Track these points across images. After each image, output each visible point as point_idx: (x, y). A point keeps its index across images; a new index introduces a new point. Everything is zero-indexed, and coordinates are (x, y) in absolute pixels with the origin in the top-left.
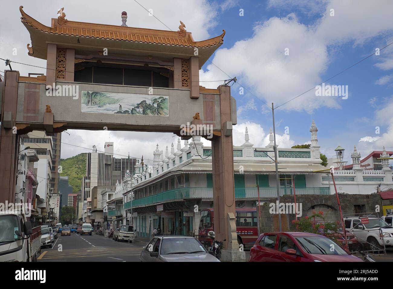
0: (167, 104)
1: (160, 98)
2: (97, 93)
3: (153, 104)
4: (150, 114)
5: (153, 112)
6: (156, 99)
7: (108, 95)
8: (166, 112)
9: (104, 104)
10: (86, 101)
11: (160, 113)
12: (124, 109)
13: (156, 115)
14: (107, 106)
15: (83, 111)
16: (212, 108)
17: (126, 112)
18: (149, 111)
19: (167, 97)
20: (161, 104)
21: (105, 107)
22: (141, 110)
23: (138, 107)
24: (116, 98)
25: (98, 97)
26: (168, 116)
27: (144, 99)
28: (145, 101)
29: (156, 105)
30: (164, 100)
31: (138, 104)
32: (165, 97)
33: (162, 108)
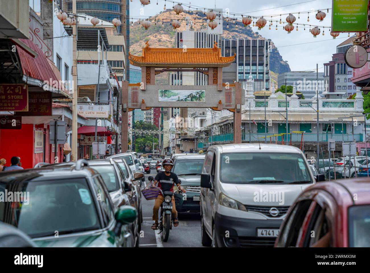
0: (204, 95)
1: (200, 91)
2: (166, 91)
3: (197, 95)
4: (195, 101)
5: (196, 100)
6: (198, 92)
7: (172, 91)
8: (204, 100)
9: (171, 96)
10: (161, 95)
11: (200, 100)
12: (181, 99)
13: (198, 101)
14: (172, 97)
15: (160, 101)
16: (230, 96)
17: (182, 100)
18: (194, 99)
19: (204, 91)
20: (201, 95)
21: (171, 98)
22: (190, 99)
23: (188, 97)
24: (176, 93)
25: (167, 93)
26: (205, 101)
27: (192, 93)
28: (192, 94)
29: (198, 96)
30: (203, 92)
31: (188, 96)
32: (203, 91)
33: (201, 97)
